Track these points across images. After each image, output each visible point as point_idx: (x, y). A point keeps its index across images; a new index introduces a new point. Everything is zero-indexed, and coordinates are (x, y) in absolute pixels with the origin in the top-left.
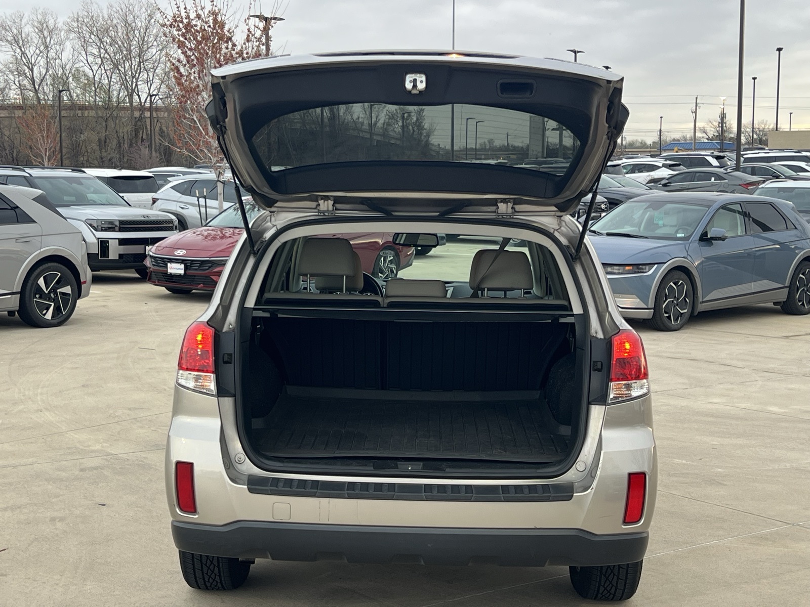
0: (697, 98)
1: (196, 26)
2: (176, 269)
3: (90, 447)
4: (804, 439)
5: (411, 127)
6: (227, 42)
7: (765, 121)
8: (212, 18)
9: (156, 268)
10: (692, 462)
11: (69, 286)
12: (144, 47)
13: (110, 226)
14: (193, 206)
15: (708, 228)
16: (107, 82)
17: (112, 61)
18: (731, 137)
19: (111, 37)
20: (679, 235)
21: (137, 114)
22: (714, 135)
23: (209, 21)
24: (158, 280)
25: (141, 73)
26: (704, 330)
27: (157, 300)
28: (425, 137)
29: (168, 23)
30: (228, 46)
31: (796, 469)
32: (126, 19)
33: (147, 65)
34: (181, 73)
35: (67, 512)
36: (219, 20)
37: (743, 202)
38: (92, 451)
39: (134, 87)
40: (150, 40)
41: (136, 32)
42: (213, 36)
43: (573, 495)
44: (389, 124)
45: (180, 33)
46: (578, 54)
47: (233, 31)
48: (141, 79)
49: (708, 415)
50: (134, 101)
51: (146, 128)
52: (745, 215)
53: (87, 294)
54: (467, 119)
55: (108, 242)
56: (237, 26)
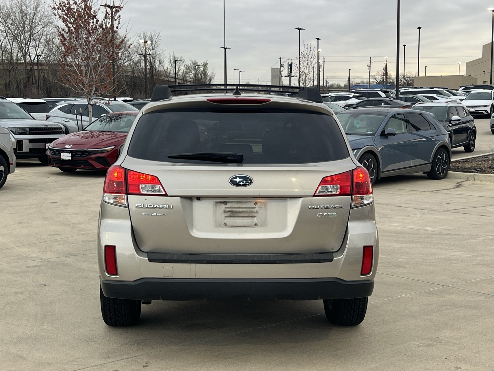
0: (370, 58)
1: (74, 9)
2: (66, 156)
3: (30, 255)
4: (448, 243)
5: (200, 75)
6: (93, 19)
7: (410, 72)
8: (84, 4)
9: (54, 156)
10: (386, 256)
11: (3, 166)
12: (33, 25)
13: (23, 131)
14: (73, 120)
15: (385, 128)
16: (9, 47)
17: (13, 34)
18: (390, 82)
19: (12, 20)
20: (369, 133)
21: (29, 67)
22: (380, 80)
23: (82, 5)
24: (55, 163)
25: (31, 42)
26: (384, 188)
27: (55, 176)
28: (209, 80)
29: (57, 7)
30: (93, 21)
31: (445, 259)
32: (21, 8)
33: (35, 37)
34: (65, 38)
35: (24, 289)
36: (88, 5)
37: (405, 113)
38: (32, 258)
39: (27, 50)
40: (37, 21)
41: (28, 16)
42: (85, 15)
43: (333, 259)
44: (186, 73)
45: (64, 13)
46: (301, 31)
47: (97, 12)
48: (31, 45)
49: (391, 232)
50: (27, 59)
51: (35, 76)
52: (407, 121)
53: (13, 172)
54: (234, 70)
55: (22, 141)
56: (99, 9)
